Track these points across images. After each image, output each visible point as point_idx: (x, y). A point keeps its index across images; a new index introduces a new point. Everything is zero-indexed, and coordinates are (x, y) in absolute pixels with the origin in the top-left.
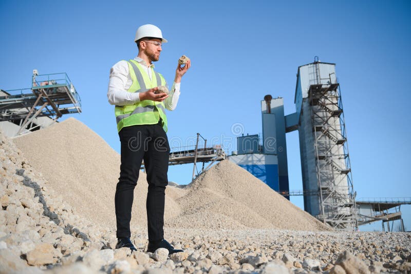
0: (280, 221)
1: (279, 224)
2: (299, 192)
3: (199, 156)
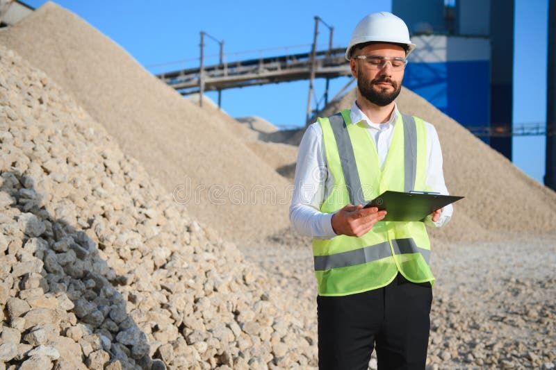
0: (493, 213)
1: (491, 220)
2: (537, 128)
3: (320, 69)
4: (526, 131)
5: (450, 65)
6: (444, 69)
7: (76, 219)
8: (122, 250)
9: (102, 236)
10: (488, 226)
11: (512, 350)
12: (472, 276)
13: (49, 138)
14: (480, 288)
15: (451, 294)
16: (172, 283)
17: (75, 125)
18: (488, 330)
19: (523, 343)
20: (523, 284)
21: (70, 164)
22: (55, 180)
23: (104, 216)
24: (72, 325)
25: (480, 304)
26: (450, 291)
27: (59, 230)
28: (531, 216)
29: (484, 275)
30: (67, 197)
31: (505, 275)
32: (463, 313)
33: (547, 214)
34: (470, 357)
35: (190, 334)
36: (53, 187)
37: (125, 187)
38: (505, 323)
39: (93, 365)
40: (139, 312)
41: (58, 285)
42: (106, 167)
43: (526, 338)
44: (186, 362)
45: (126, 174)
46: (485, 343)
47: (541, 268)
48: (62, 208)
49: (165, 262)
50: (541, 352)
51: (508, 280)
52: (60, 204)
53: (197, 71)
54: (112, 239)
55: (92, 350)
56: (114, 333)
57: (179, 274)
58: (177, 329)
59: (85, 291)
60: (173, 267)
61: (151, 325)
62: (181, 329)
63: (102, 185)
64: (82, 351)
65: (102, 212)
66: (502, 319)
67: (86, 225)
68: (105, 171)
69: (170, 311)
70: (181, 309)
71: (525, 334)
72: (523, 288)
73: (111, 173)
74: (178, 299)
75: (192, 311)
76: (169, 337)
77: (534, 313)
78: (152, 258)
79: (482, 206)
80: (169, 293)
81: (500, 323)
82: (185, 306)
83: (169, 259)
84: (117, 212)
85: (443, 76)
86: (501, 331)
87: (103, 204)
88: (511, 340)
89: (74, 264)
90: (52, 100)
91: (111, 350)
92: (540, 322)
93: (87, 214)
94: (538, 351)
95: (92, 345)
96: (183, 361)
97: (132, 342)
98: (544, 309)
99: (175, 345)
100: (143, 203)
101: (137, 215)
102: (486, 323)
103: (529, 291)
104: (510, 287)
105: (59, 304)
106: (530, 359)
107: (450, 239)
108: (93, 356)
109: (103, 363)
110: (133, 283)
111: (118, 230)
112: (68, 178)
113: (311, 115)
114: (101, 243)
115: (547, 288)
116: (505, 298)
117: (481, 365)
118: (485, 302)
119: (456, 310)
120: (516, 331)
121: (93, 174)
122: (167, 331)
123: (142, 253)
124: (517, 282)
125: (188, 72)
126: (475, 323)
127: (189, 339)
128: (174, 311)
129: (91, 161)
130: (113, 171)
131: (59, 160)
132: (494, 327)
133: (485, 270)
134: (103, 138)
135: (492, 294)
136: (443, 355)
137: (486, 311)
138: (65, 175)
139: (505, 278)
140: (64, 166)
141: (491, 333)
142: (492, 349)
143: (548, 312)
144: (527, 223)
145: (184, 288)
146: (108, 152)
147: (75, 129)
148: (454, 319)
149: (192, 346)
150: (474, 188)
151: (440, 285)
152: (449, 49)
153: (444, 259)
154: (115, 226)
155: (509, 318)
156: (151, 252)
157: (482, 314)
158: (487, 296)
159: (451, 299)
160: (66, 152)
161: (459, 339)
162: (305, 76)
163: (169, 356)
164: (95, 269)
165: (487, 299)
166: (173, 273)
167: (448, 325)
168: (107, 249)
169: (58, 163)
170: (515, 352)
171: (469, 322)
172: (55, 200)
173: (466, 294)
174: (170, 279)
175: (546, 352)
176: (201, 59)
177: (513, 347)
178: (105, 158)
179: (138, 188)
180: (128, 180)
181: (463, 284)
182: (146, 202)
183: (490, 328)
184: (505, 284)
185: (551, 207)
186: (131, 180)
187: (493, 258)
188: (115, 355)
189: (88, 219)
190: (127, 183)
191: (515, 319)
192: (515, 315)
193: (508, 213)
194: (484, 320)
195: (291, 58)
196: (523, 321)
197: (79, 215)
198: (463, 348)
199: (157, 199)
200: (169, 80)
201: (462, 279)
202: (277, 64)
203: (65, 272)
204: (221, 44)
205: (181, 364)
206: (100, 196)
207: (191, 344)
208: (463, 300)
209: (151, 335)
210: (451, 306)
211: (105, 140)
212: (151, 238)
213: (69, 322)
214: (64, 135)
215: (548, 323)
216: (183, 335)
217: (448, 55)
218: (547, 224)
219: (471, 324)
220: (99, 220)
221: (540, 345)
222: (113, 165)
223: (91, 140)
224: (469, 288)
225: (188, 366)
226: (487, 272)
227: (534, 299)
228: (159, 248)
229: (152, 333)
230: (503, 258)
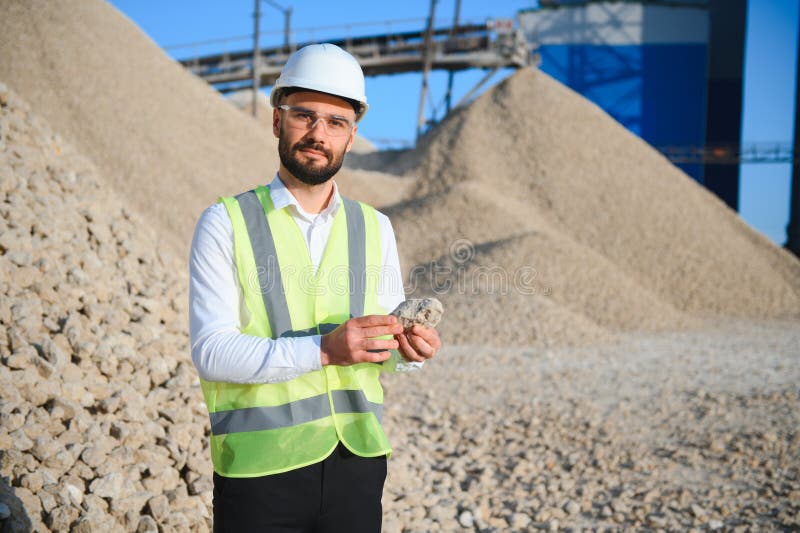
2: (777, 151)
3: (440, 57)
4: (759, 156)
5: (647, 50)
6: (637, 56)
7: (41, 318)
8: (104, 364)
9: (77, 343)
10: (684, 305)
11: (671, 500)
12: (643, 386)
13: (7, 195)
14: (650, 406)
15: (607, 414)
16: (175, 409)
17: (48, 168)
18: (646, 470)
19: (691, 491)
20: (715, 400)
21: (37, 236)
22: (13, 262)
23: (82, 311)
24: (30, 471)
25: (646, 430)
26: (605, 410)
27: (16, 337)
28: (753, 291)
29: (661, 385)
30: (29, 288)
31: (691, 385)
32: (617, 445)
33: (778, 289)
34: (607, 511)
35: (196, 480)
36: (10, 273)
37: (117, 265)
38: (675, 460)
39: (55, 525)
40: (124, 451)
41: (11, 416)
42: (90, 233)
43: (698, 483)
44: (186, 520)
45: (119, 244)
46: (635, 490)
47: (748, 376)
48: (21, 305)
49: (168, 377)
50: (711, 505)
51: (694, 394)
52: (19, 299)
53: (249, 55)
54: (91, 348)
55: (55, 504)
56: (88, 482)
57: (185, 395)
58: (177, 474)
59: (50, 424)
60: (178, 385)
61: (140, 468)
62: (184, 472)
63: (82, 265)
64: (42, 505)
65: (80, 306)
66: (670, 455)
67: (56, 327)
68: (89, 239)
69: (169, 449)
70: (184, 446)
71: (699, 477)
72: (712, 406)
73: (98, 243)
74: (180, 432)
75: (201, 448)
76: (165, 485)
77: (719, 446)
78: (149, 372)
79: (678, 275)
80: (168, 423)
81: (666, 460)
82: (190, 442)
83: (174, 372)
84: (102, 305)
85: (636, 67)
86: (664, 472)
87: (81, 293)
88: (675, 485)
89: (36, 385)
90: (16, 130)
91: (82, 505)
92: (724, 459)
93: (58, 310)
94: (708, 502)
95: (56, 498)
96: (181, 519)
97: (110, 494)
98: (736, 439)
99: (171, 496)
100: (142, 288)
101: (130, 308)
102: (646, 459)
103: (721, 411)
104: (695, 404)
105: (13, 442)
106: (693, 515)
107: (622, 326)
108: (55, 513)
109: (69, 522)
110: (118, 410)
111: (101, 332)
112: (33, 258)
113: (424, 128)
114: (76, 354)
115: (747, 407)
116: (684, 422)
117: (620, 523)
118: (654, 427)
119: (606, 439)
120: (686, 472)
121: (70, 249)
122: (163, 477)
123: (134, 366)
124: (707, 397)
125: (234, 57)
126: (629, 460)
127: (194, 488)
128: (174, 449)
129: (68, 227)
130: (100, 240)
131: (19, 231)
132: (656, 467)
133: (664, 377)
134: (90, 184)
135: (665, 414)
136: (568, 508)
137: (651, 442)
138: (28, 255)
139: (691, 389)
140: (27, 240)
141: (649, 475)
142: (642, 500)
143: (740, 445)
144: (746, 302)
145: (191, 416)
146: (95, 211)
147: (47, 175)
148: (601, 452)
149: (197, 497)
150: (667, 247)
151: (593, 400)
152: (646, 24)
153: (607, 358)
154: (99, 327)
155: (681, 452)
156: (147, 365)
157: (643, 446)
158: (658, 419)
159: (604, 421)
160: (31, 216)
161: (600, 482)
162: (416, 67)
163: (162, 512)
164: (65, 391)
165: (658, 422)
166: (177, 394)
167: (590, 463)
168: (83, 363)
169: (19, 236)
170: (674, 504)
171: (621, 458)
172: (12, 293)
173: (629, 414)
174: (172, 403)
175: (720, 503)
176: (256, 36)
177: (674, 496)
178: (89, 220)
179: (137, 263)
180: (123, 252)
181: (627, 399)
182: (147, 287)
183: (649, 467)
184: (689, 400)
185: (785, 277)
186: (127, 252)
187: (681, 357)
188: (86, 510)
189: (59, 319)
190: (121, 257)
191: (688, 454)
192: (691, 448)
193: (718, 285)
194: (644, 455)
195: (394, 38)
196: (700, 458)
197: (47, 312)
198: (601, 497)
199: (164, 281)
200: (204, 68)
201: (627, 390)
202: (373, 48)
203: (22, 396)
204: (288, 14)
205: (178, 522)
206: (78, 282)
207: (196, 494)
208: (621, 423)
209: (139, 483)
210: (602, 433)
211: (93, 187)
212: (149, 344)
213: (24, 466)
214: (30, 187)
215: (735, 461)
216: (186, 481)
217: (645, 34)
218: (776, 303)
219: (624, 461)
220: (75, 320)
221: (714, 493)
222: (101, 231)
223: (71, 191)
224: (633, 405)
225: (188, 525)
226: (665, 381)
227: (726, 423)
228: (159, 358)
229: (141, 480)
230: (697, 359)
